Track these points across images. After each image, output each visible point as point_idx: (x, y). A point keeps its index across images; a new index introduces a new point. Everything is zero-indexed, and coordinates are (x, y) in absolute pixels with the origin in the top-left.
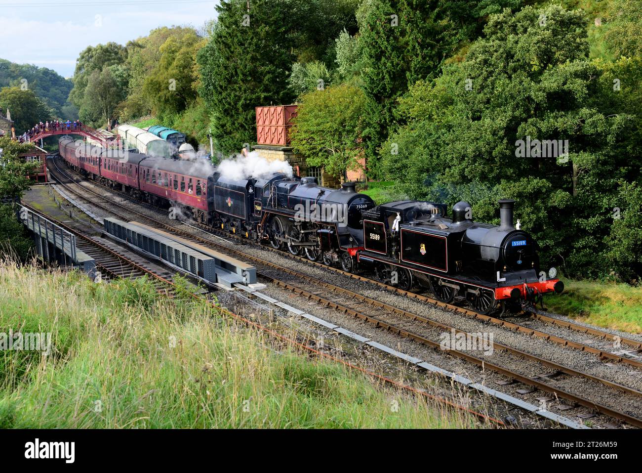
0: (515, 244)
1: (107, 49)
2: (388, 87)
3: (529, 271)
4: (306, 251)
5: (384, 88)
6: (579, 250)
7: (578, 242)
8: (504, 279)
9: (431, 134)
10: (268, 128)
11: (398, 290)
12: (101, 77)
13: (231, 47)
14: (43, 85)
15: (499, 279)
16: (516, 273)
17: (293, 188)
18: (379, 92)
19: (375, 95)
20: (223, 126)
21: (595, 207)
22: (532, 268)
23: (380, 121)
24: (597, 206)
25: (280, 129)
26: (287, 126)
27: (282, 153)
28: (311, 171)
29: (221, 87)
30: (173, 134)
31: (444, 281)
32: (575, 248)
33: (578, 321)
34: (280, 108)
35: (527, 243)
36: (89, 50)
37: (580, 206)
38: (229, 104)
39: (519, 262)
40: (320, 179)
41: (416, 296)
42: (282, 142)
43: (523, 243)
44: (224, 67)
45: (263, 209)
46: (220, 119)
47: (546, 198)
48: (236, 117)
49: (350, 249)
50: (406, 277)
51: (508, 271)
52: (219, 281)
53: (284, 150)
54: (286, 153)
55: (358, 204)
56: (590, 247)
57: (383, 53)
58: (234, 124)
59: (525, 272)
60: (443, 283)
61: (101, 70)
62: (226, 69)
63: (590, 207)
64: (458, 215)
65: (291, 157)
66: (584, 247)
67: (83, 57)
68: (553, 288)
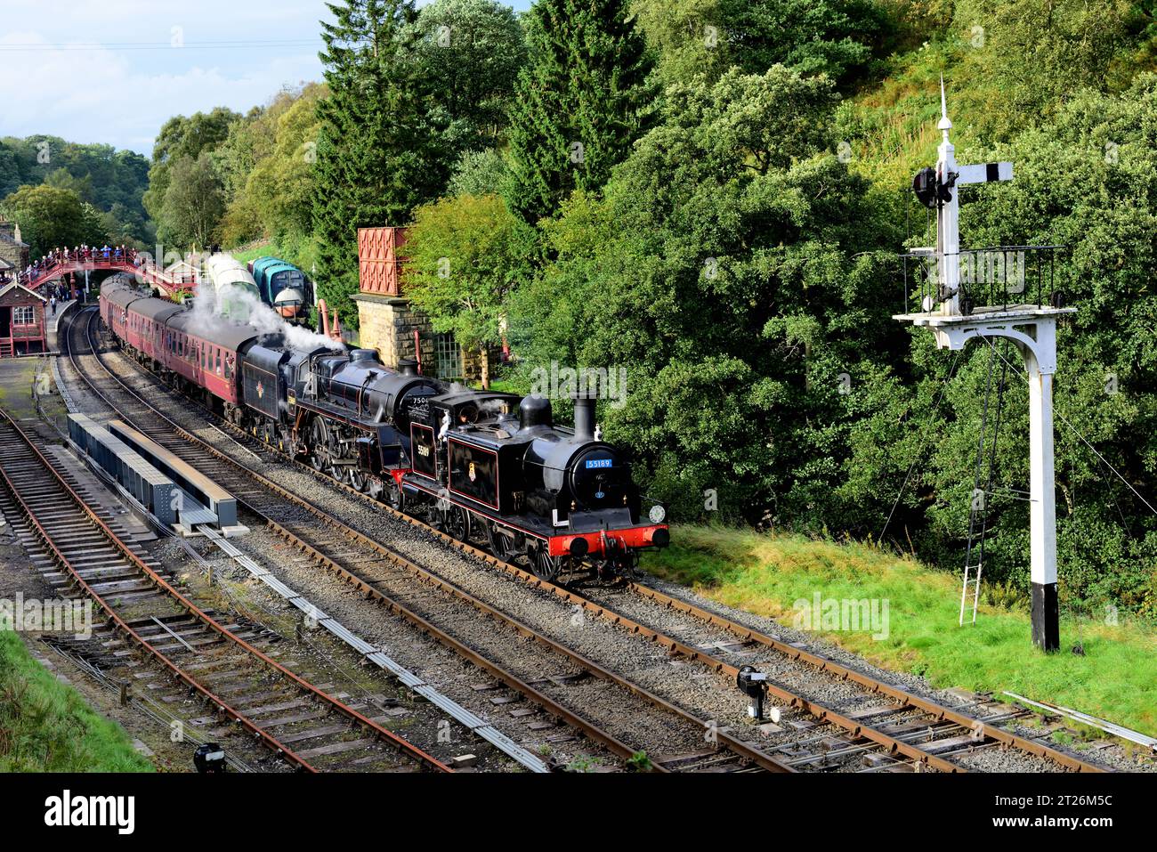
0: (591, 464)
1: (209, 120)
2: (545, 197)
3: (617, 511)
4: (352, 474)
5: (539, 199)
6: (804, 481)
7: (803, 469)
8: (566, 523)
9: (586, 280)
10: (374, 264)
11: (455, 541)
12: (194, 169)
13: (342, 124)
14: (124, 181)
15: (555, 522)
16: (594, 513)
17: (339, 367)
18: (531, 206)
19: (525, 212)
20: (328, 260)
21: (834, 409)
22: (624, 506)
23: (532, 255)
24: (839, 408)
25: (389, 267)
26: (399, 261)
27: (390, 307)
28: (442, 340)
29: (324, 191)
30: (282, 272)
31: (501, 526)
32: (799, 479)
33: (700, 596)
34: (388, 231)
35: (613, 463)
36: (176, 123)
37: (808, 406)
38: (337, 223)
39: (600, 495)
40: (458, 355)
41: (473, 551)
42: (392, 289)
43: (607, 463)
44: (330, 158)
45: (297, 402)
46: (324, 247)
47: (743, 392)
48: (348, 245)
49: (396, 472)
50: (461, 519)
51: (578, 508)
52: (181, 520)
53: (394, 304)
54: (397, 309)
55: (417, 397)
56: (823, 477)
57: (541, 139)
58: (344, 256)
59: (610, 512)
60: (499, 529)
61: (196, 157)
62: (333, 162)
63: (825, 408)
64: (526, 415)
65: (405, 315)
66: (814, 476)
67: (164, 136)
68: (651, 539)
